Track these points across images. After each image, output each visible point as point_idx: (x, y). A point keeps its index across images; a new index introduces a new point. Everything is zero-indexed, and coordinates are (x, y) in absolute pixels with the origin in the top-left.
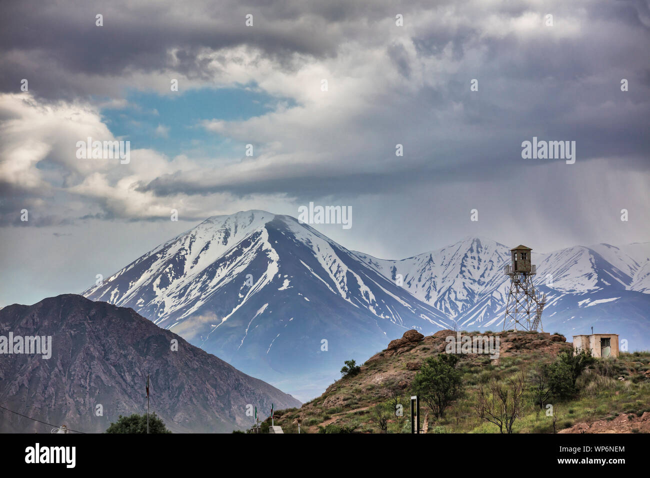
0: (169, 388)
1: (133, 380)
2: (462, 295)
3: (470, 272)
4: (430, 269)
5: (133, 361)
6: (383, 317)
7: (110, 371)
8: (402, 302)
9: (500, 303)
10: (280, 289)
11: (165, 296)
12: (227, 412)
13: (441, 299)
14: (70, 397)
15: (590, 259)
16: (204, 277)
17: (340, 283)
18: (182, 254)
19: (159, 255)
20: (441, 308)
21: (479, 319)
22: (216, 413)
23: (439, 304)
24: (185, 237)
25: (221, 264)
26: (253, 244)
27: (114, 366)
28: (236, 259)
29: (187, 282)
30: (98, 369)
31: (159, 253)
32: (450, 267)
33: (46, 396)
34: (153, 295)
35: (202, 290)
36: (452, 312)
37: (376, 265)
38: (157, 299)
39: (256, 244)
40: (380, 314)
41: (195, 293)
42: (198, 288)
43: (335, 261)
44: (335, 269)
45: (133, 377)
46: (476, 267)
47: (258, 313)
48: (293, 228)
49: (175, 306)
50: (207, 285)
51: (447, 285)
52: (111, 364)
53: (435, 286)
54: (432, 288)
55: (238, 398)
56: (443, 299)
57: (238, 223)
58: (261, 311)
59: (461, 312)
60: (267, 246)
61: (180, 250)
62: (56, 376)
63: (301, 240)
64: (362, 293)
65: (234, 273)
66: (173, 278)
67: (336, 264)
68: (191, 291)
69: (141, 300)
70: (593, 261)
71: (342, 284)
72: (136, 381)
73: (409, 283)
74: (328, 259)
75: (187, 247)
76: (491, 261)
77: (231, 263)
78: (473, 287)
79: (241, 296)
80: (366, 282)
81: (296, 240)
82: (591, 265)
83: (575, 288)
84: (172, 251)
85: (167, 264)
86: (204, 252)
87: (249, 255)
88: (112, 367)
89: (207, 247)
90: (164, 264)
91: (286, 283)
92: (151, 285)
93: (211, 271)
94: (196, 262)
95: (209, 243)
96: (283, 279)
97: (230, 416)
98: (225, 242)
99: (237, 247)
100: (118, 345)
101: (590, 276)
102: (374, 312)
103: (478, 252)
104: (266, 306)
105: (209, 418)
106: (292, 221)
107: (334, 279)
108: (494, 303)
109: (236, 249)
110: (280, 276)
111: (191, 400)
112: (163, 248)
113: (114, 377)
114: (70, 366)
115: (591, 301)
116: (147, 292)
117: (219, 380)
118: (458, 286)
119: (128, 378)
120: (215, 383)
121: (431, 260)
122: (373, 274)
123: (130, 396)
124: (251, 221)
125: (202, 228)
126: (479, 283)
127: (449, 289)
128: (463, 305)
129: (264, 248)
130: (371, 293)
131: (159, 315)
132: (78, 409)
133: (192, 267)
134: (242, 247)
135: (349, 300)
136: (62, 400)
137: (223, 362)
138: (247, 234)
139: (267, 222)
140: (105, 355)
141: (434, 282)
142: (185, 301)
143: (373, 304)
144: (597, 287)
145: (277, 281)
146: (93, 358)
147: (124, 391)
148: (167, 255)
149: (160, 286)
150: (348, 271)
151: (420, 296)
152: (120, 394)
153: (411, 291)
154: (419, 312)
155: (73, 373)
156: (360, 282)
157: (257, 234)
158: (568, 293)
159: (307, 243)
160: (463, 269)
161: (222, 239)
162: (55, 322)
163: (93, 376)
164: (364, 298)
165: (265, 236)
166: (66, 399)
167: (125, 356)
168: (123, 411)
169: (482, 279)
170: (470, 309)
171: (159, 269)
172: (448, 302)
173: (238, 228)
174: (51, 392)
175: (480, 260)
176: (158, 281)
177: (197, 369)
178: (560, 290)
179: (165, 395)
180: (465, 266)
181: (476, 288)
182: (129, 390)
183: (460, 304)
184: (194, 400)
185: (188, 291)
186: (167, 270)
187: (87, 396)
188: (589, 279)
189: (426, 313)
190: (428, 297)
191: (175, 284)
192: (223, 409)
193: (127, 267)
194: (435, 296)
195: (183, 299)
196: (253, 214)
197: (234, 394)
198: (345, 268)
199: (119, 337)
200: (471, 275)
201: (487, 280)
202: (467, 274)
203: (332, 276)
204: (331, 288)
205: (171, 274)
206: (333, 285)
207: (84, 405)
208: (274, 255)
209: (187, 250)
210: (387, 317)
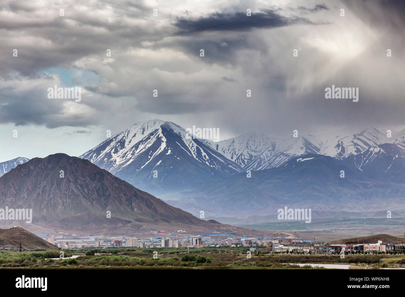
0: (104, 195)
1: (88, 192)
2: (247, 157)
3: (250, 147)
4: (233, 146)
5: (88, 183)
6: (212, 167)
7: (78, 188)
8: (221, 160)
9: (264, 160)
10: (166, 154)
11: (116, 157)
12: (130, 206)
13: (238, 159)
14: (60, 199)
15: (303, 141)
16: (134, 149)
17: (193, 152)
18: (124, 139)
19: (114, 139)
20: (238, 162)
21: (254, 167)
22: (125, 207)
23: (237, 161)
24: (125, 131)
25: (141, 143)
26: (155, 134)
27: (80, 186)
28: (147, 141)
29: (126, 151)
30: (72, 186)
31: (114, 138)
32: (242, 145)
33: (49, 198)
34: (111, 157)
35: (133, 154)
36: (243, 164)
37: (210, 144)
38: (113, 158)
39: (156, 134)
40: (211, 165)
41: (129, 156)
42: (131, 153)
43: (191, 142)
44: (191, 145)
45: (88, 190)
46: (253, 145)
47: (157, 165)
48: (173, 127)
49: (121, 161)
50: (135, 152)
51: (240, 153)
52: (78, 184)
53: (235, 153)
54: (234, 153)
55: (135, 200)
56: (239, 158)
57: (149, 125)
58: (158, 164)
59: (246, 164)
60: (161, 135)
61: (123, 137)
62: (54, 189)
63: (176, 133)
64: (203, 156)
65: (147, 147)
66: (120, 149)
67: (192, 143)
68: (128, 155)
69: (106, 159)
70: (304, 142)
71: (194, 152)
72: (89, 192)
73: (224, 152)
74: (188, 141)
75: (126, 136)
76: (260, 142)
77: (145, 143)
78: (251, 153)
79: (149, 157)
80: (205, 151)
81: (174, 133)
82: (303, 144)
83: (296, 154)
84: (120, 138)
85: (117, 143)
86: (133, 138)
87: (153, 139)
88: (79, 186)
89: (135, 136)
90: (116, 143)
91: (169, 152)
92: (110, 152)
93: (136, 146)
94: (130, 142)
95: (136, 134)
96: (168, 150)
97: (131, 208)
98: (143, 133)
99: (148, 135)
100: (82, 176)
101: (302, 148)
102: (208, 164)
103: (254, 138)
104: (160, 161)
105: (122, 209)
106: (172, 124)
107: (191, 150)
108: (261, 160)
109: (147, 136)
110: (167, 148)
111: (114, 200)
112: (116, 136)
113: (80, 190)
114: (60, 185)
115: (303, 159)
116: (109, 155)
117: (127, 192)
118: (245, 153)
119: (86, 191)
120: (125, 193)
121: (233, 141)
122: (208, 148)
123: (87, 199)
124: (154, 124)
125: (133, 127)
126: (255, 152)
127: (241, 154)
128: (248, 161)
129: (160, 136)
130: (207, 156)
131: (114, 165)
132: (63, 204)
133: (128, 144)
134: (150, 135)
135: (197, 159)
136: (57, 200)
137: (129, 184)
138: (153, 130)
139: (161, 124)
140: (76, 181)
141: (235, 151)
142: (125, 159)
143: (208, 161)
144: (305, 153)
145: (166, 151)
146: (70, 182)
147: (84, 197)
148: (117, 139)
149: (114, 153)
150: (197, 146)
151: (229, 157)
152: (82, 198)
153: (225, 155)
154: (228, 164)
155: (61, 188)
156: (202, 151)
157: (157, 130)
158: (293, 156)
159: (179, 134)
160: (248, 145)
161: (141, 132)
162: (54, 165)
163: (70, 190)
164: (204, 158)
165: (160, 131)
166: (58, 200)
167: (85, 181)
168: (83, 205)
169: (256, 150)
170: (250, 163)
171: (114, 145)
172: (241, 160)
173: (148, 128)
174: (52, 197)
175: (255, 141)
176: (113, 150)
177: (117, 187)
178: (289, 154)
179: (102, 199)
180: (248, 144)
181: (253, 154)
182: (86, 196)
183: (246, 161)
184: (115, 200)
185: (126, 155)
186: (117, 146)
187: (68, 199)
188: (302, 149)
189: (231, 165)
190: (232, 158)
191: (121, 152)
192: (128, 205)
193: (100, 144)
194: (235, 157)
195: (124, 158)
196: (155, 121)
197: (134, 198)
198: (195, 145)
199: (82, 172)
200: (251, 148)
201: (258, 150)
202: (249, 147)
203: (190, 148)
204: (189, 154)
205: (119, 147)
206: (190, 152)
207: (66, 202)
208: (164, 139)
209: (126, 137)
210: (214, 166)
